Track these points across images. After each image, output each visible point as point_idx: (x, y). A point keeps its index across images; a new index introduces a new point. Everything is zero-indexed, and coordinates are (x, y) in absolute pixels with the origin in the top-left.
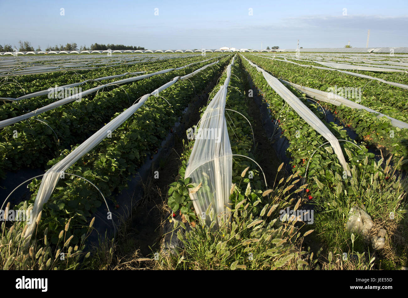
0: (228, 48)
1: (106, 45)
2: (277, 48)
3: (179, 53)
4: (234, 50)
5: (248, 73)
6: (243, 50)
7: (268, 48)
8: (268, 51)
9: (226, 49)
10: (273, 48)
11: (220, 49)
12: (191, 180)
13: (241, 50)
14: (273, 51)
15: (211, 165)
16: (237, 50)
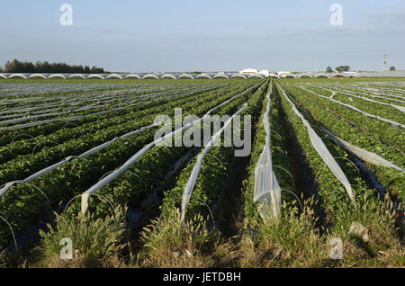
0: (256, 71)
1: (34, 63)
2: (346, 69)
3: (168, 80)
4: (266, 73)
5: (291, 124)
6: (282, 73)
7: (330, 70)
8: (327, 75)
9: (252, 71)
10: (338, 69)
11: (241, 72)
12: (257, 202)
13: (279, 73)
14: (338, 76)
15: (269, 194)
16: (273, 75)
